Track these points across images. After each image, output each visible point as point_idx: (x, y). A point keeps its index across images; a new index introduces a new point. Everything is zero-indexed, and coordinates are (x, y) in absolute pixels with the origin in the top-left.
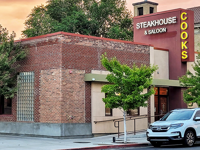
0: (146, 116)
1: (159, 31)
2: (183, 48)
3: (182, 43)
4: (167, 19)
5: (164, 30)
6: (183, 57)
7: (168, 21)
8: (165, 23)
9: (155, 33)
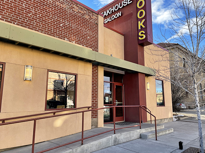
0: (88, 109)
1: (115, 17)
2: (140, 28)
3: (139, 22)
4: (122, 2)
5: (119, 14)
6: (140, 38)
7: (123, 3)
8: (120, 8)
9: (110, 20)
